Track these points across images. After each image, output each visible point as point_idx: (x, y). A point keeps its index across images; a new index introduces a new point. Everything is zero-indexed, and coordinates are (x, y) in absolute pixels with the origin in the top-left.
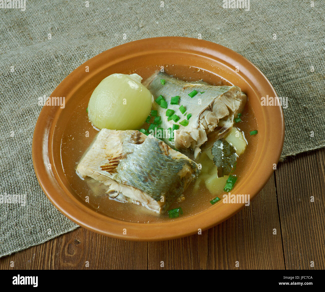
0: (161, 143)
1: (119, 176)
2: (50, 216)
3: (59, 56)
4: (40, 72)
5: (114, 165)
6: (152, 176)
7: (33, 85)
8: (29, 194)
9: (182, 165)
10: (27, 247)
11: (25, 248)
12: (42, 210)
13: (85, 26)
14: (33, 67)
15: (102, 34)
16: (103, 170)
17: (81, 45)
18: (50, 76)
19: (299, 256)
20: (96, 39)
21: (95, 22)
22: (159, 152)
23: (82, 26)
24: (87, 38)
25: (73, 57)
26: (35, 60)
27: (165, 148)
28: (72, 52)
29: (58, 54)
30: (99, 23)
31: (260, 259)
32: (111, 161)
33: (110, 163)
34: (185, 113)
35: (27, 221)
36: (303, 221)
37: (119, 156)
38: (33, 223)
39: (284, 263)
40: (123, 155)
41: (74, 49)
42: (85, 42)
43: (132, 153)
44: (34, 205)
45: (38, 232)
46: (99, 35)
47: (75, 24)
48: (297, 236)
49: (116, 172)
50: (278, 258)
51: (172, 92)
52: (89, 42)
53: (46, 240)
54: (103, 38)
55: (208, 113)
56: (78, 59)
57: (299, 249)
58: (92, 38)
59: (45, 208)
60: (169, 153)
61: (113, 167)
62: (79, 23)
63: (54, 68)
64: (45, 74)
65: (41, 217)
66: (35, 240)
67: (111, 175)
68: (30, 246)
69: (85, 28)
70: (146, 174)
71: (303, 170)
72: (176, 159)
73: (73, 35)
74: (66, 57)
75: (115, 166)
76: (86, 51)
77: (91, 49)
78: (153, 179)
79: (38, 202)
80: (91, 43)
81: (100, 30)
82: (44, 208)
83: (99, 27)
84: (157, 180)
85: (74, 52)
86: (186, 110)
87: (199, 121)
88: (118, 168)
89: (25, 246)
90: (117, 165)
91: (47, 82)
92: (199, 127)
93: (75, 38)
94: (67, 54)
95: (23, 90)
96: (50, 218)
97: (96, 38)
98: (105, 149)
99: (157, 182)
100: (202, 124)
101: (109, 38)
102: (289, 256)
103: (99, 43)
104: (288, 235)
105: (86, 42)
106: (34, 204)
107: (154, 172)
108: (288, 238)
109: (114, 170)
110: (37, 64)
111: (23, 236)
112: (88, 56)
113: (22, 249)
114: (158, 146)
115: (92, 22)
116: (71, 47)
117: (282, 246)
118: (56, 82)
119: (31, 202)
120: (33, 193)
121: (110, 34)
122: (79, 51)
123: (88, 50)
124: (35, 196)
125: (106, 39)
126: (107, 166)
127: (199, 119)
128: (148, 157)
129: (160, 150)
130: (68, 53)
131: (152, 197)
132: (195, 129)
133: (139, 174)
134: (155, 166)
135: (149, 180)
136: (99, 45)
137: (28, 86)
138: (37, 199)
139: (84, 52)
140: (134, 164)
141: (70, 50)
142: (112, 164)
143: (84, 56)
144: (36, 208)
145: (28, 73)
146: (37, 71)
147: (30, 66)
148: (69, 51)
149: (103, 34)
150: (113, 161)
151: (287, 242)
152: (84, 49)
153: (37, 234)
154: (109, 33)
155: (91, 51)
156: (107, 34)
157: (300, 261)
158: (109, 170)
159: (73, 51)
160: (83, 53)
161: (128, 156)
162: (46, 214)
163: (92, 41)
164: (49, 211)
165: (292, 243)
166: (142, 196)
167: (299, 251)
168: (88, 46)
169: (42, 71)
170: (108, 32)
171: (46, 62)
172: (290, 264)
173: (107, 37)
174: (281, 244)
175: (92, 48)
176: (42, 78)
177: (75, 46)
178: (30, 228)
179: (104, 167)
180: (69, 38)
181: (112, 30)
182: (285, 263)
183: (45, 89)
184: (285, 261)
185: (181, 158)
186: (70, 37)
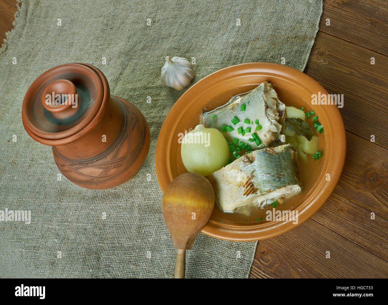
0: (266, 150)
1: (263, 190)
2: (238, 244)
4: (117, 204)
5: (251, 186)
6: (280, 173)
7: (122, 214)
9: (289, 152)
10: (250, 270)
11: (249, 272)
12: (229, 248)
14: (111, 207)
16: (247, 195)
18: (124, 199)
22: (270, 156)
26: (107, 203)
27: (271, 150)
32: (246, 186)
33: (247, 187)
34: (251, 122)
35: (229, 260)
37: (248, 179)
38: (234, 258)
40: (250, 176)
43: (254, 170)
45: (244, 258)
49: (257, 189)
51: (227, 118)
53: (254, 256)
55: (268, 110)
60: (276, 152)
61: (252, 188)
63: (121, 194)
64: (121, 202)
65: (234, 251)
66: (249, 262)
67: (256, 193)
68: (250, 268)
70: (276, 175)
72: (282, 151)
75: (253, 187)
78: (283, 174)
79: (220, 248)
82: (228, 246)
84: (286, 173)
86: (250, 120)
87: (269, 119)
88: (256, 186)
89: (248, 271)
90: (253, 185)
91: (126, 204)
92: (271, 123)
95: (120, 222)
96: (239, 245)
98: (230, 183)
99: (287, 174)
100: (272, 119)
106: (219, 251)
107: (279, 170)
109: (254, 190)
110: (111, 203)
111: (240, 269)
113: (248, 274)
114: (266, 153)
118: (131, 198)
126: (247, 191)
127: (268, 118)
128: (267, 164)
129: (270, 154)
131: (293, 185)
132: (270, 126)
133: (273, 178)
134: (276, 166)
135: (281, 176)
137: (120, 217)
140: (263, 176)
142: (249, 187)
144: (223, 251)
145: (112, 212)
146: (115, 206)
147: (109, 208)
150: (247, 185)
153: (245, 259)
158: (252, 192)
161: (254, 174)
166: (286, 190)
169: (117, 202)
171: (113, 197)
176: (122, 205)
178: (237, 261)
179: (246, 193)
183: (131, 208)
185: (285, 148)
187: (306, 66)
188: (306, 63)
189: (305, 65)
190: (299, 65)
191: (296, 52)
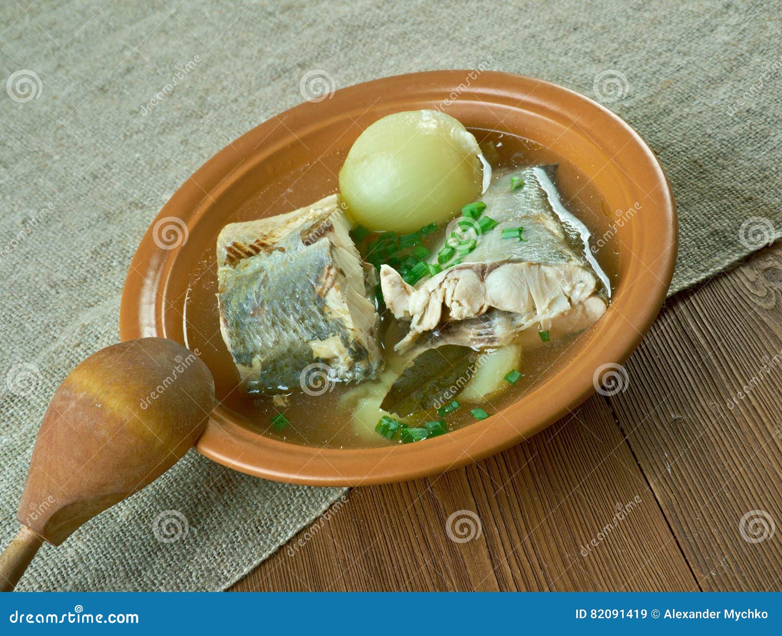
3: (58, 282)
8: (79, 550)
12: (127, 575)
13: (95, 200)
15: (135, 205)
17: (98, 243)
19: (715, 534)
20: (126, 219)
21: (116, 187)
23: (88, 203)
24: (105, 222)
25: (89, 276)
28: (83, 266)
29: (55, 280)
30: (123, 188)
31: (624, 567)
36: (695, 458)
39: (684, 560)
41: (87, 258)
42: (103, 233)
44: (104, 568)
46: (129, 208)
47: (73, 202)
48: (694, 494)
50: (667, 554)
52: (114, 230)
54: (139, 211)
56: (101, 276)
57: (708, 520)
58: (117, 220)
59: (133, 568)
62: (82, 198)
69: (97, 204)
71: (658, 353)
73: (73, 223)
74: (75, 281)
76: (112, 254)
77: (121, 246)
79: (111, 560)
80: (118, 231)
81: (130, 200)
82: (131, 569)
83: (125, 195)
85: (89, 265)
93: (79, 229)
94: (74, 275)
97: (125, 217)
101: (153, 208)
102: (691, 541)
103: (134, 225)
104: (673, 498)
105: (107, 231)
106: (102, 566)
108: (674, 503)
112: (120, 263)
115: (109, 189)
116: (78, 256)
117: (666, 525)
119: (91, 564)
120: (88, 546)
121: (152, 200)
122: (98, 259)
123: (117, 252)
124: (99, 550)
125: (147, 213)
130: (75, 271)
136: (135, 231)
138: (105, 555)
139: (109, 257)
141: (80, 263)
143: (111, 266)
144: (111, 573)
148: (77, 267)
149: (137, 205)
151: (675, 512)
152: (107, 251)
154: (149, 199)
155: (124, 251)
156: (146, 203)
157: (721, 546)
159: (86, 264)
160: (108, 261)
162: (142, 580)
163: (117, 226)
164: (146, 571)
165: (688, 512)
167: (709, 524)
168: (114, 242)
170: (148, 197)
172: (700, 558)
173: (148, 207)
174: (664, 522)
175: (124, 242)
177: (86, 251)
180: (66, 234)
181: (155, 191)
182: (686, 561)
184: (684, 557)
186: (68, 231)
187: (703, 280)
188: (711, 273)
189: (703, 276)
190: (691, 267)
191: (716, 232)
